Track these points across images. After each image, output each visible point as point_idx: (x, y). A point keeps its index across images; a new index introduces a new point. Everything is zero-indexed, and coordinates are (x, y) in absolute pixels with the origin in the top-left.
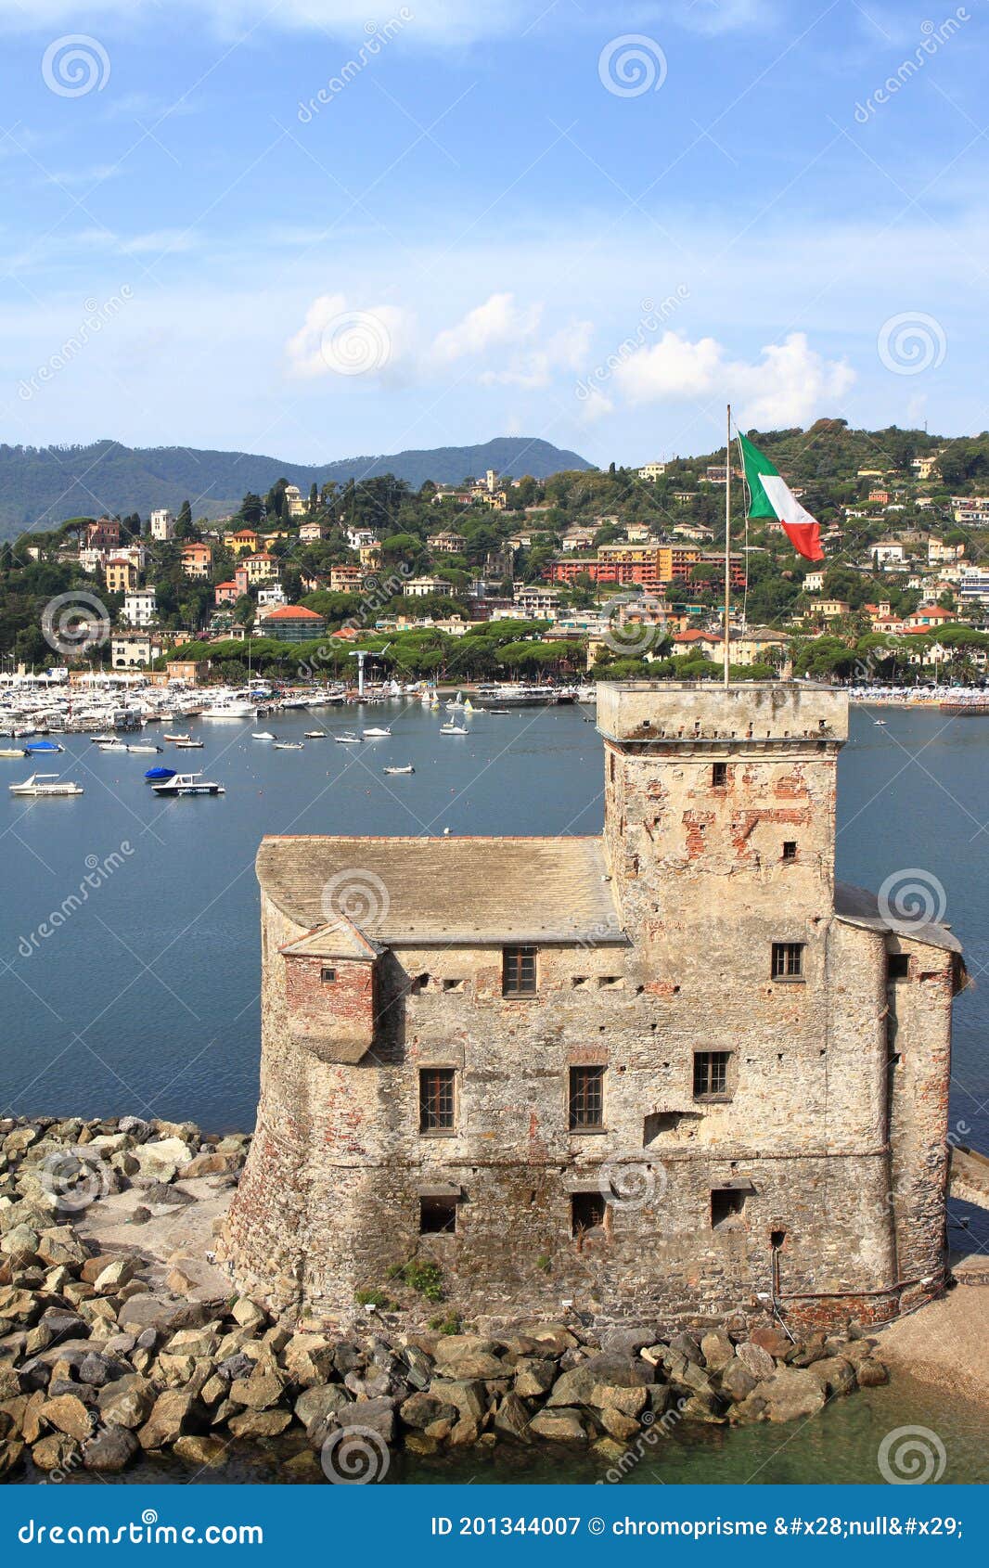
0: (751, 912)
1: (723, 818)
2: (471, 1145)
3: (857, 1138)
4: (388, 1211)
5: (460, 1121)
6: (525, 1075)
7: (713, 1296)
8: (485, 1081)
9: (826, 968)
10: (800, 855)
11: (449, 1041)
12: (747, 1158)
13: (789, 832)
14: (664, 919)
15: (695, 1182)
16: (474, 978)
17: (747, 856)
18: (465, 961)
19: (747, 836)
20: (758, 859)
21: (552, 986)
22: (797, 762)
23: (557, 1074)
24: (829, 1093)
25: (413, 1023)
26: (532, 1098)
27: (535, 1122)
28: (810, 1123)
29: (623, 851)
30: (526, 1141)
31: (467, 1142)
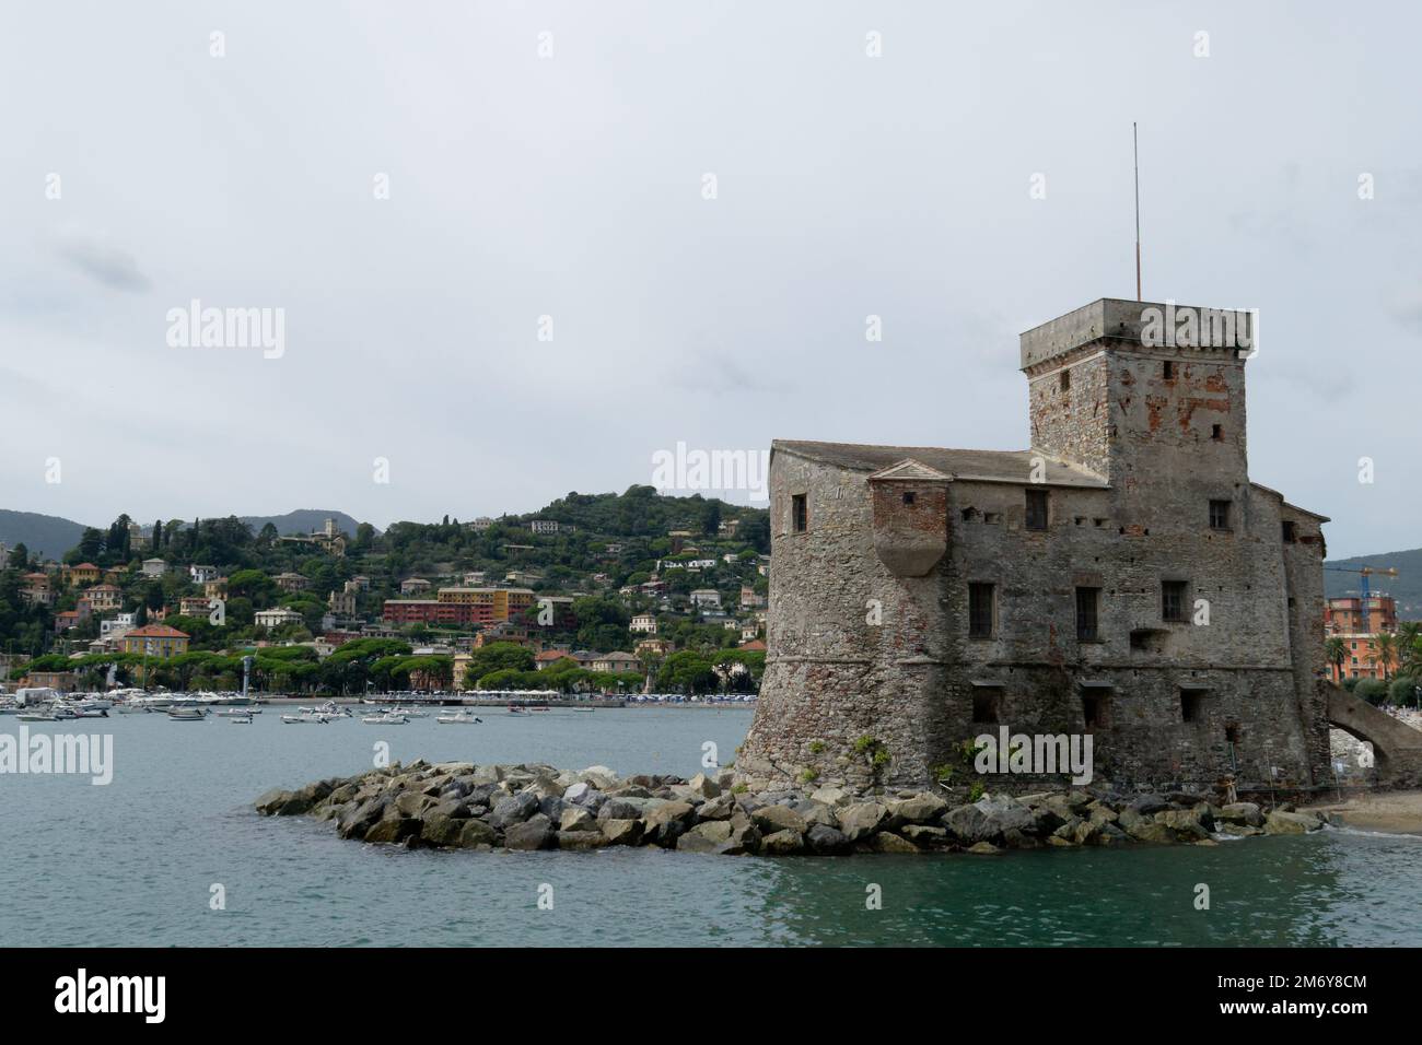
0: (1194, 475)
1: (1173, 403)
2: (1007, 649)
3: (1275, 656)
4: (949, 702)
5: (999, 629)
6: (1045, 593)
7: (1191, 778)
8: (1016, 596)
9: (1246, 523)
10: (1225, 436)
11: (989, 562)
12: (1203, 669)
13: (1217, 417)
14: (1136, 476)
15: (1169, 686)
16: (1006, 514)
17: (1190, 433)
18: (999, 499)
19: (1189, 417)
20: (1196, 435)
21: (1060, 522)
22: (1219, 365)
23: (1068, 593)
24: (1255, 620)
25: (963, 545)
26: (1050, 612)
27: (1053, 632)
28: (1244, 643)
29: (1098, 427)
30: (1047, 648)
31: (1004, 645)
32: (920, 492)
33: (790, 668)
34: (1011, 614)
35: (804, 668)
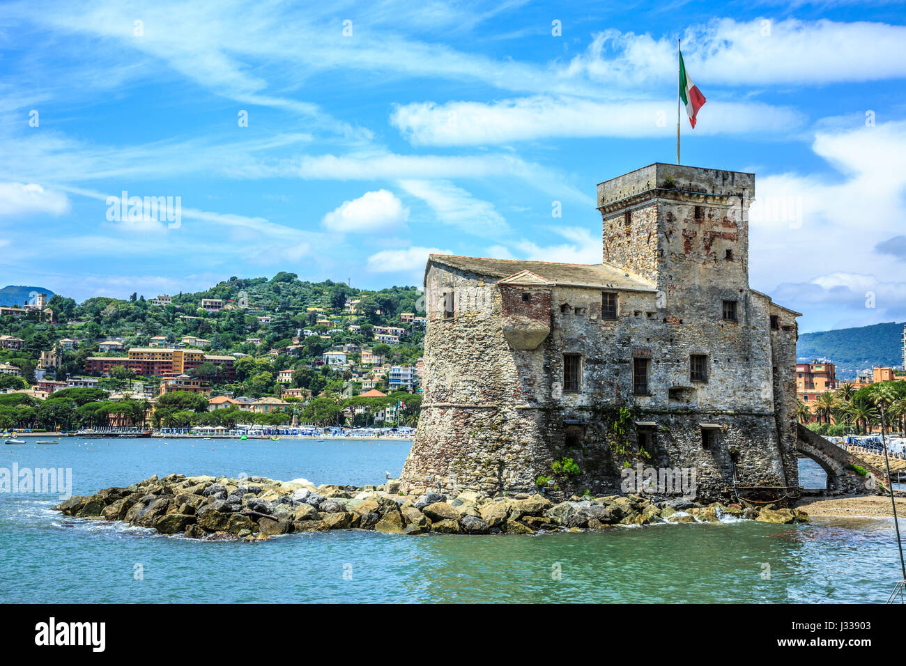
0: (713, 284)
1: (700, 235)
2: (588, 399)
3: (764, 406)
4: (550, 434)
5: (583, 386)
6: (614, 362)
8: (595, 364)
9: (746, 316)
10: (734, 257)
11: (577, 341)
12: (716, 414)
13: (728, 244)
14: (675, 284)
15: (694, 425)
16: (589, 308)
17: (711, 255)
18: (584, 298)
19: (711, 244)
20: (715, 257)
21: (624, 314)
23: (628, 362)
24: (751, 381)
25: (560, 329)
26: (617, 375)
27: (618, 388)
28: (744, 397)
29: (650, 250)
30: (614, 398)
31: (586, 397)
32: (533, 293)
33: (442, 411)
34: (591, 376)
35: (451, 412)
